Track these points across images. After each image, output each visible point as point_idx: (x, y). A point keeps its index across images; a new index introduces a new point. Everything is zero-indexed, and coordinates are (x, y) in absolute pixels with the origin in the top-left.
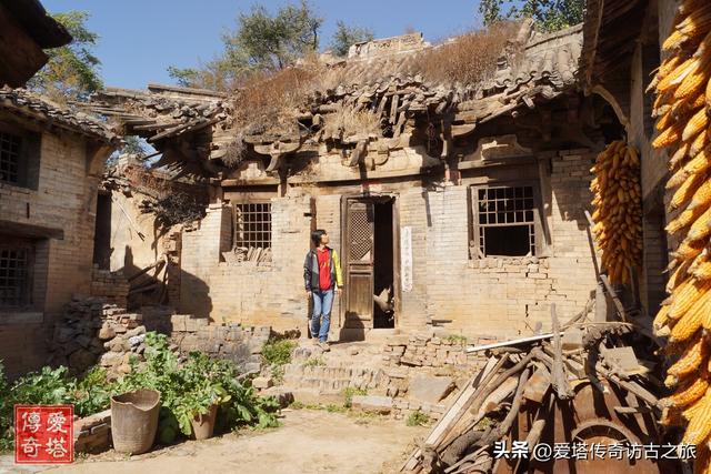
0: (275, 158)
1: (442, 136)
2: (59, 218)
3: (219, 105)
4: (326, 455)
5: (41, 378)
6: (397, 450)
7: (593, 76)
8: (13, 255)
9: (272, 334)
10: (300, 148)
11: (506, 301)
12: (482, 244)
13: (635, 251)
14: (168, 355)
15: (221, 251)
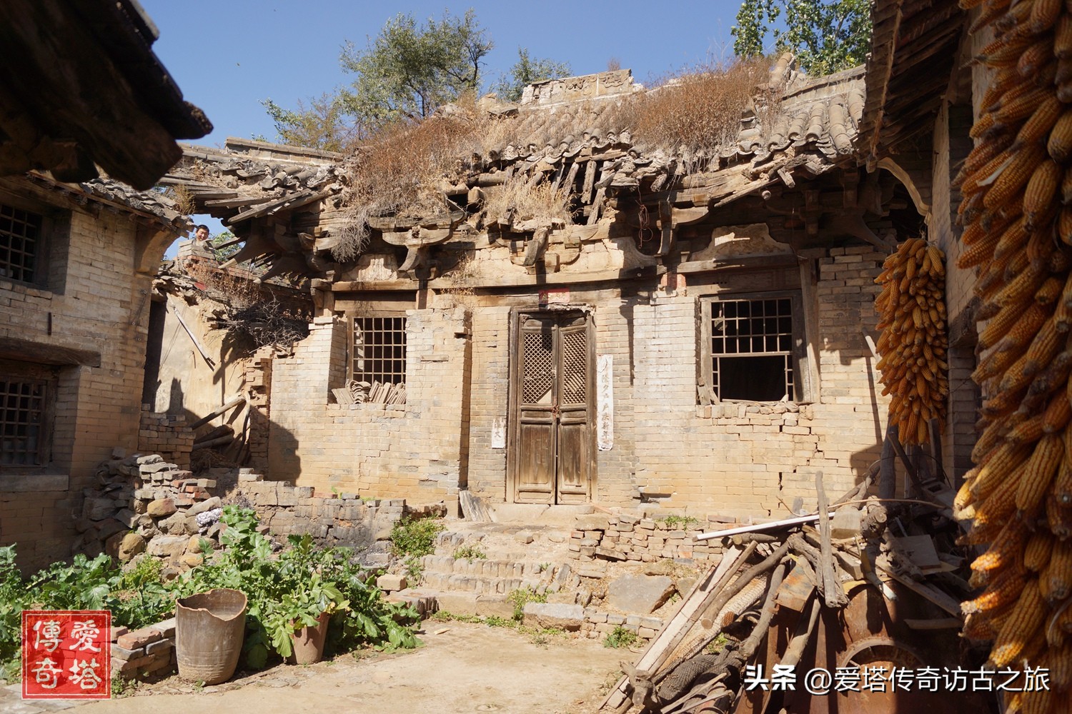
0: (412, 252)
1: (659, 223)
2: (93, 335)
3: (331, 171)
4: (488, 689)
5: (71, 571)
6: (592, 682)
7: (879, 146)
8: (26, 390)
9: (406, 511)
10: (450, 237)
11: (750, 466)
12: (715, 382)
13: (937, 397)
14: (256, 540)
15: (331, 387)
